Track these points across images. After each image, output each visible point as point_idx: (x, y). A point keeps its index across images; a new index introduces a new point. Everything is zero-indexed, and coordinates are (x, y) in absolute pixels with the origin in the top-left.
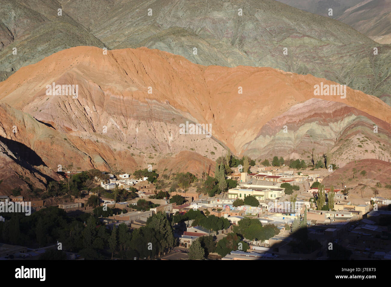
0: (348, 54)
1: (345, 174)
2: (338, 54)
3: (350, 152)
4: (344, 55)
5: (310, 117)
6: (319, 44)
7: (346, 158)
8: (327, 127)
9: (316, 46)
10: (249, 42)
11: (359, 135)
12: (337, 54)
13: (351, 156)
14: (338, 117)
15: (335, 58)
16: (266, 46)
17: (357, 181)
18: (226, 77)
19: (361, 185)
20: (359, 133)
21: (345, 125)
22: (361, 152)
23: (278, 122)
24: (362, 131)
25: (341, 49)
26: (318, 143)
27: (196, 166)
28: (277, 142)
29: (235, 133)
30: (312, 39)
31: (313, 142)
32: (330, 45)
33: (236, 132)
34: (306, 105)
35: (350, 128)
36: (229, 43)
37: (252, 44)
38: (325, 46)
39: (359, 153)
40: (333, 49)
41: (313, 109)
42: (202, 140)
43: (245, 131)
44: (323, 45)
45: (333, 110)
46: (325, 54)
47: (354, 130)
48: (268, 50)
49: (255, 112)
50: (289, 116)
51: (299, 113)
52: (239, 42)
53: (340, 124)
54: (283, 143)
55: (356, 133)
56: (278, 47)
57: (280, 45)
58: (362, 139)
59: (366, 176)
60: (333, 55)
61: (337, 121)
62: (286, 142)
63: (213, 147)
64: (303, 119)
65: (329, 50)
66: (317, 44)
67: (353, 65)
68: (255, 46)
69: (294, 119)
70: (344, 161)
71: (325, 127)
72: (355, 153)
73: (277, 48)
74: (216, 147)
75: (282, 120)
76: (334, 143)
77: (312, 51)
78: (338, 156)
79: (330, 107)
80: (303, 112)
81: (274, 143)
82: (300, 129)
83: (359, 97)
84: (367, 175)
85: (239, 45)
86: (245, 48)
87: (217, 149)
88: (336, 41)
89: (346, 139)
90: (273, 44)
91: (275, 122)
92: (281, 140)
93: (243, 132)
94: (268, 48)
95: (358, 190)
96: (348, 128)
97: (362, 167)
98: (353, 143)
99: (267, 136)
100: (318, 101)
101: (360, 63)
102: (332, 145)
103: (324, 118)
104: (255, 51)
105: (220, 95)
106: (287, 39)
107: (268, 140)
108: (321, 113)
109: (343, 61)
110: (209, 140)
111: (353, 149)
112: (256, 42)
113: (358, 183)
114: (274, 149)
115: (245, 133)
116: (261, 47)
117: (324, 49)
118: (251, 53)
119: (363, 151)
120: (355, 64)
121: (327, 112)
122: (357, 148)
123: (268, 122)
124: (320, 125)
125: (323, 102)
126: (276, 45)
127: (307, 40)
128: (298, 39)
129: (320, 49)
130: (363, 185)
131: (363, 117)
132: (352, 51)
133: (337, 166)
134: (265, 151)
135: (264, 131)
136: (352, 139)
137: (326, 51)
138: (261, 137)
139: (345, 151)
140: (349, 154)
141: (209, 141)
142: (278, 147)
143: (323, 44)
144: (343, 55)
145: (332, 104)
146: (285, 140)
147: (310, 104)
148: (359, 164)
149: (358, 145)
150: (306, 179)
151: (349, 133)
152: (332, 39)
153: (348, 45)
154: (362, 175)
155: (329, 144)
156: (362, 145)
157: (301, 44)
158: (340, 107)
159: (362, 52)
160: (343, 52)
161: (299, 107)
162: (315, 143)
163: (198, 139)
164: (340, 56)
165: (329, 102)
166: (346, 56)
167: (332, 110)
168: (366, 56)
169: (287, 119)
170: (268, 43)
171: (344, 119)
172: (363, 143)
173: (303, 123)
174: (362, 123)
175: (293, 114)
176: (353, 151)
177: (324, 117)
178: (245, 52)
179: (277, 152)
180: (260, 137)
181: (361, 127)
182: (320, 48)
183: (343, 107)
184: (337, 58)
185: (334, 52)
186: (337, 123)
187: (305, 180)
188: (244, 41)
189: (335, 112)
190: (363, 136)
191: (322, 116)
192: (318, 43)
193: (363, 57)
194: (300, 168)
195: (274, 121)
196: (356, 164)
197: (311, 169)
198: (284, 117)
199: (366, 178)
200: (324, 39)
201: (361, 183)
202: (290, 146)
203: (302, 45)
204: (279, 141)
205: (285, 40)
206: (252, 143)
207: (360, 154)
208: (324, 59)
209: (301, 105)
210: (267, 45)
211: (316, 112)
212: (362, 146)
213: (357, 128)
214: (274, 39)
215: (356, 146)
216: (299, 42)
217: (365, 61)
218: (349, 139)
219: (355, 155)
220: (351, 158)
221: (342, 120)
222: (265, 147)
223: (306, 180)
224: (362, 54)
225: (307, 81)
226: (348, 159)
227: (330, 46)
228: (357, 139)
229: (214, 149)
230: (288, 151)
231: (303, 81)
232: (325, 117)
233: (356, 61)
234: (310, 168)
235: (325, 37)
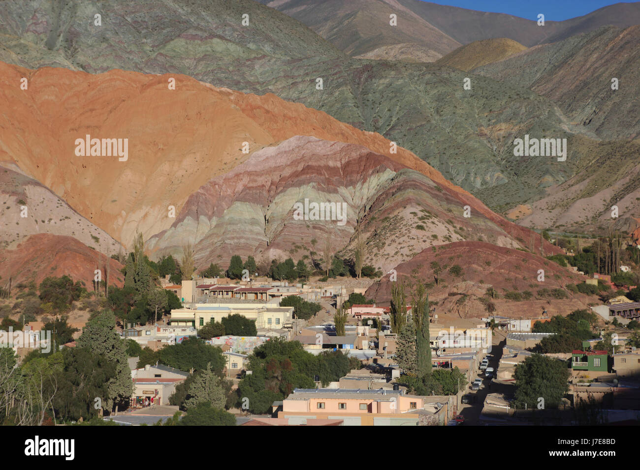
0: (308, 78)
1: (416, 275)
2: (287, 77)
3: (401, 240)
4: (299, 80)
5: (296, 174)
6: (245, 56)
7: (394, 252)
8: (335, 195)
9: (238, 60)
10: (88, 44)
11: (412, 206)
12: (284, 77)
13: (404, 247)
14: (355, 175)
15: (279, 85)
16: (127, 55)
17: (444, 287)
18: (85, 94)
19: (454, 294)
20: (411, 203)
21: (373, 192)
22: (425, 238)
23: (224, 186)
24: (416, 198)
25: (291, 68)
26: (321, 229)
27: (78, 265)
28: (230, 228)
29: (120, 214)
30: (230, 44)
31: (311, 226)
32: (269, 58)
33: (124, 213)
34: (283, 150)
35: (387, 195)
36: (42, 46)
37: (95, 49)
38: (259, 59)
39: (421, 240)
40: (275, 67)
41: (301, 159)
42: (61, 220)
43: (145, 209)
44: (255, 58)
45: (343, 162)
46: (259, 77)
47: (399, 197)
48: (134, 65)
49: (166, 167)
50: (249, 174)
51: (270, 168)
52: (65, 44)
53: (361, 189)
54: (244, 231)
55: (404, 204)
56: (158, 58)
57: (161, 54)
58: (420, 214)
59: (462, 277)
60: (277, 79)
61: (352, 183)
62: (249, 227)
63: (91, 237)
64: (280, 181)
65: (267, 68)
66: (242, 54)
67: (319, 102)
68: (102, 53)
69: (261, 180)
70: (390, 258)
71: (331, 195)
72: (412, 242)
73: (155, 59)
74: (98, 236)
75: (234, 183)
76: (353, 228)
77: (231, 68)
78: (375, 250)
79: (335, 154)
80: (278, 165)
81: (223, 231)
82: (277, 199)
83: (376, 145)
84: (464, 274)
85: (66, 51)
86: (81, 58)
87: (100, 240)
88: (277, 52)
89: (382, 217)
90: (144, 52)
91: (217, 186)
92: (237, 224)
93: (141, 213)
94: (133, 59)
95: (449, 306)
96: (384, 196)
97: (451, 259)
98: (404, 223)
99: (202, 218)
100: (309, 142)
101: (333, 98)
102: (349, 232)
103: (327, 177)
104: (105, 65)
105: (75, 131)
106: (175, 41)
107: (205, 226)
108: (319, 166)
109: (296, 92)
110: (79, 221)
111: (406, 233)
112: (104, 45)
113: (448, 291)
114: (225, 243)
115: (146, 215)
116: (116, 56)
117: (257, 67)
118: (95, 70)
119: (428, 237)
120: (324, 100)
121: (331, 164)
122: (414, 232)
123: (203, 188)
124: (320, 192)
125: (321, 143)
126: (150, 53)
127: (218, 45)
128: (199, 42)
129: (248, 66)
130: (460, 294)
131: (413, 172)
132: (315, 72)
133: (377, 270)
134: (202, 249)
135: (193, 207)
136: (401, 215)
137: (261, 70)
138: (188, 221)
139: (390, 239)
140: (400, 243)
141: (78, 223)
142: (233, 238)
143: (253, 56)
144: (297, 81)
145: (339, 149)
146: (245, 224)
147: (291, 148)
148: (444, 253)
149: (417, 225)
150: (322, 295)
151: (387, 204)
152: (267, 48)
153: (306, 60)
154: (453, 275)
155: (343, 230)
156: (424, 225)
157: (207, 53)
158: (358, 153)
159: (336, 74)
160: (296, 74)
161: (270, 155)
162: (314, 228)
163: (50, 220)
164: (290, 81)
165: (332, 143)
166: (303, 81)
167: (341, 160)
168: (344, 84)
169: (245, 180)
170: (133, 48)
171: (369, 179)
172: (426, 221)
173: (281, 188)
174: (412, 183)
175: (259, 168)
176: (408, 236)
177: (326, 175)
178: (82, 67)
179: (232, 249)
180: (185, 221)
181: (412, 190)
182: (248, 63)
183: (363, 155)
184: (284, 87)
185: (278, 73)
186: (354, 188)
187: (319, 297)
188: (77, 42)
189: (348, 164)
190: (420, 208)
191: (324, 171)
192: (243, 52)
193: (338, 87)
194: (295, 279)
195: (215, 184)
196: (437, 253)
197: (319, 280)
198: (237, 175)
199: (464, 280)
200: (252, 46)
201: (455, 290)
202: (259, 237)
203: (209, 55)
204: (234, 227)
205: (172, 42)
206: (167, 235)
207: (424, 243)
208: (258, 87)
209: (271, 151)
210: (130, 52)
211: (310, 163)
212: (426, 228)
213: (404, 194)
214: (145, 41)
215: (412, 228)
216: (202, 49)
217: (344, 94)
218: (391, 216)
219: (412, 246)
220: (406, 251)
221: (364, 182)
222: (201, 241)
223: (322, 297)
224: (336, 79)
225: (266, 107)
226: (399, 254)
227: (269, 61)
228: (411, 213)
229: (93, 240)
230: (254, 248)
231: (259, 107)
232: (328, 175)
233: (323, 93)
234: (318, 278)
235: (254, 42)
